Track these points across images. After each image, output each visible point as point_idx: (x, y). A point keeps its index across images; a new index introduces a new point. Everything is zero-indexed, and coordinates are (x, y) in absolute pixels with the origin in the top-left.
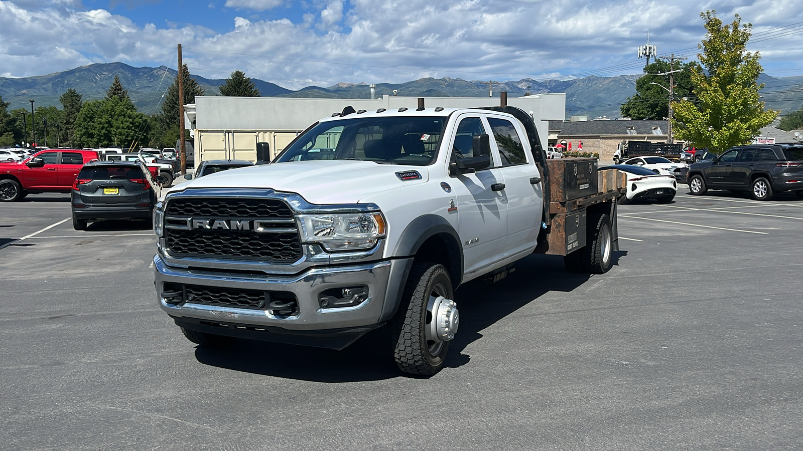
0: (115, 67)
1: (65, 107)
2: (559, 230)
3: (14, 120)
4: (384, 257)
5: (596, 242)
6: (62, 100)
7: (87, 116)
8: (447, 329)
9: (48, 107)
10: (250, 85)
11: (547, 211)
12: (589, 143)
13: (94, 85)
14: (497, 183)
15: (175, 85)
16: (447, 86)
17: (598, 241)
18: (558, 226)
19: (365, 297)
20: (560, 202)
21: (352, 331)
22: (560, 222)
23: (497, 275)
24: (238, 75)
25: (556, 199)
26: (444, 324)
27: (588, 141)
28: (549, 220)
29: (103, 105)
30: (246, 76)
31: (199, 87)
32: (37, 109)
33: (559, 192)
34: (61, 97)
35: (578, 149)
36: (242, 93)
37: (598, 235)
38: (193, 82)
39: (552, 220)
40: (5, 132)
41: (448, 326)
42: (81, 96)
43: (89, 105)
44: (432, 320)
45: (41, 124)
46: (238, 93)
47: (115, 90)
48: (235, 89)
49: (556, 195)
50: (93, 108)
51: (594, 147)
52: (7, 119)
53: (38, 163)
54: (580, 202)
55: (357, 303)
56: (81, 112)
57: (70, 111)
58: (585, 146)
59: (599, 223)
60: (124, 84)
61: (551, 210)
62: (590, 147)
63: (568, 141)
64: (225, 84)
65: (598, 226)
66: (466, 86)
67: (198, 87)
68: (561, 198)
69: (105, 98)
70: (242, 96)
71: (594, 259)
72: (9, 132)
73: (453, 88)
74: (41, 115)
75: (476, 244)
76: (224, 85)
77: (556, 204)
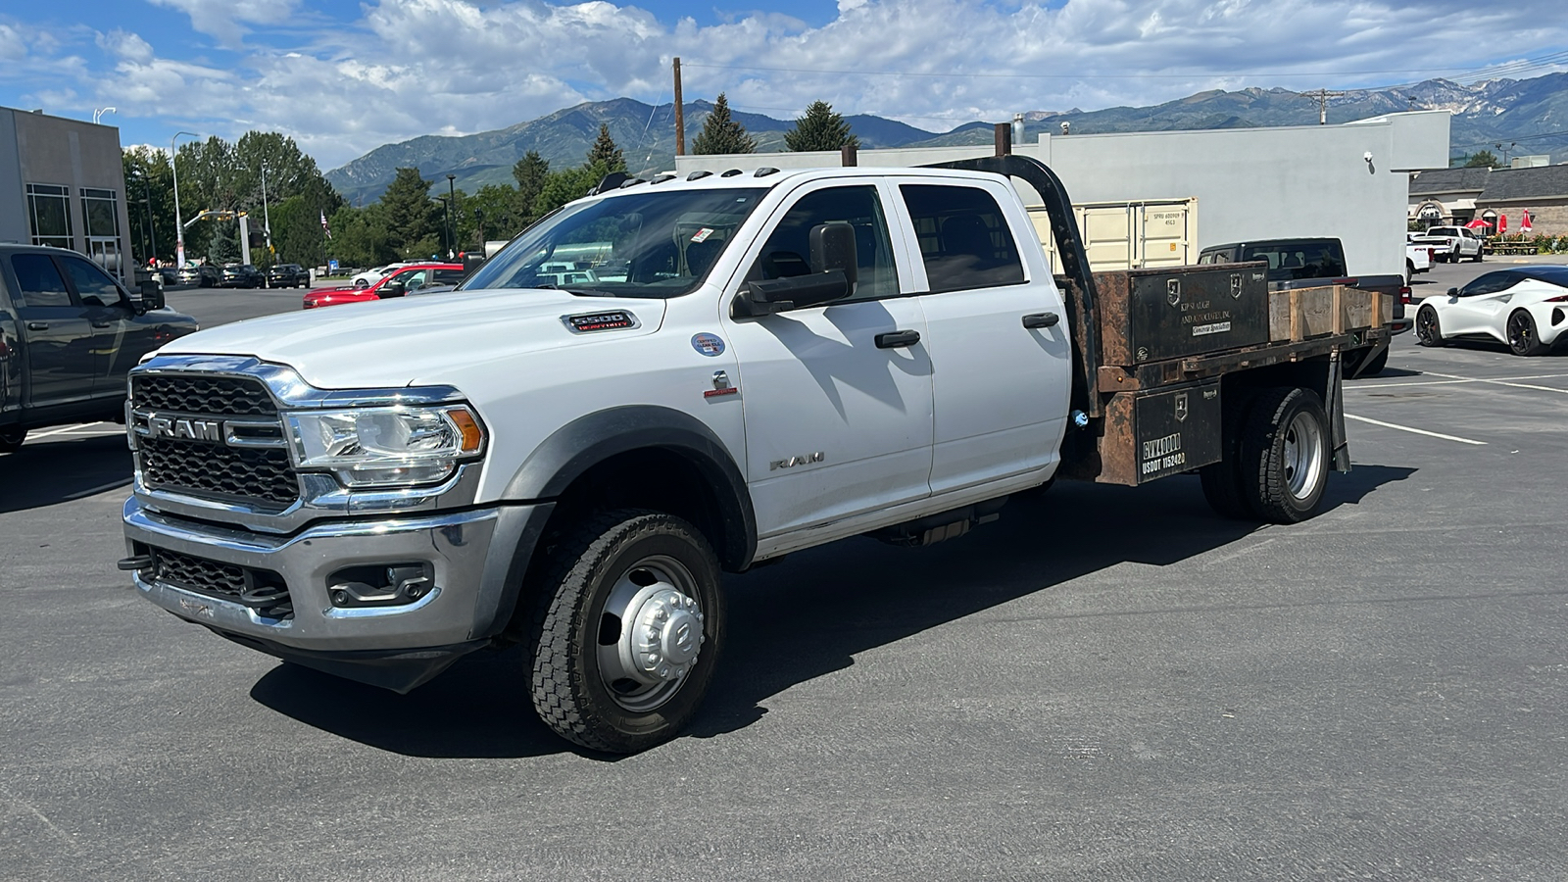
0: (619, 106)
1: (521, 184)
2: (1121, 429)
3: (443, 211)
4: (477, 501)
5: (1270, 453)
6: (516, 172)
7: (553, 201)
8: (653, 657)
9: (498, 186)
10: (841, 127)
11: (1092, 386)
12: (1550, 215)
13: (584, 142)
14: (898, 330)
15: (704, 135)
16: (1252, 105)
17: (1273, 451)
18: (1120, 420)
19: (427, 587)
20: (1122, 367)
21: (409, 656)
22: (1124, 411)
23: (932, 528)
24: (820, 109)
25: (1115, 359)
26: (646, 646)
27: (1546, 212)
28: (1096, 407)
29: (580, 178)
30: (835, 112)
31: (746, 137)
32: (481, 189)
33: (1120, 344)
34: (515, 168)
35: (1522, 229)
36: (826, 143)
37: (1274, 436)
38: (736, 127)
39: (1107, 408)
40: (425, 234)
41: (657, 650)
42: (548, 163)
43: (557, 180)
44: (622, 636)
45: (488, 217)
46: (819, 144)
47: (602, 149)
48: (812, 136)
49: (1114, 351)
50: (563, 185)
51: (1561, 223)
52: (428, 210)
53: (395, 289)
54: (1189, 365)
55: (409, 600)
56: (544, 193)
57: (529, 192)
58: (1538, 222)
59: (1280, 410)
60: (617, 138)
61: (1100, 383)
62: (1552, 223)
63: (1499, 212)
64: (795, 128)
65: (1277, 417)
66: (1295, 102)
67: (750, 135)
68: (1124, 358)
69: (585, 165)
70: (826, 150)
71: (1267, 491)
72: (431, 232)
73: (1266, 109)
74: (487, 201)
75: (815, 465)
76: (793, 131)
77: (1114, 371)
